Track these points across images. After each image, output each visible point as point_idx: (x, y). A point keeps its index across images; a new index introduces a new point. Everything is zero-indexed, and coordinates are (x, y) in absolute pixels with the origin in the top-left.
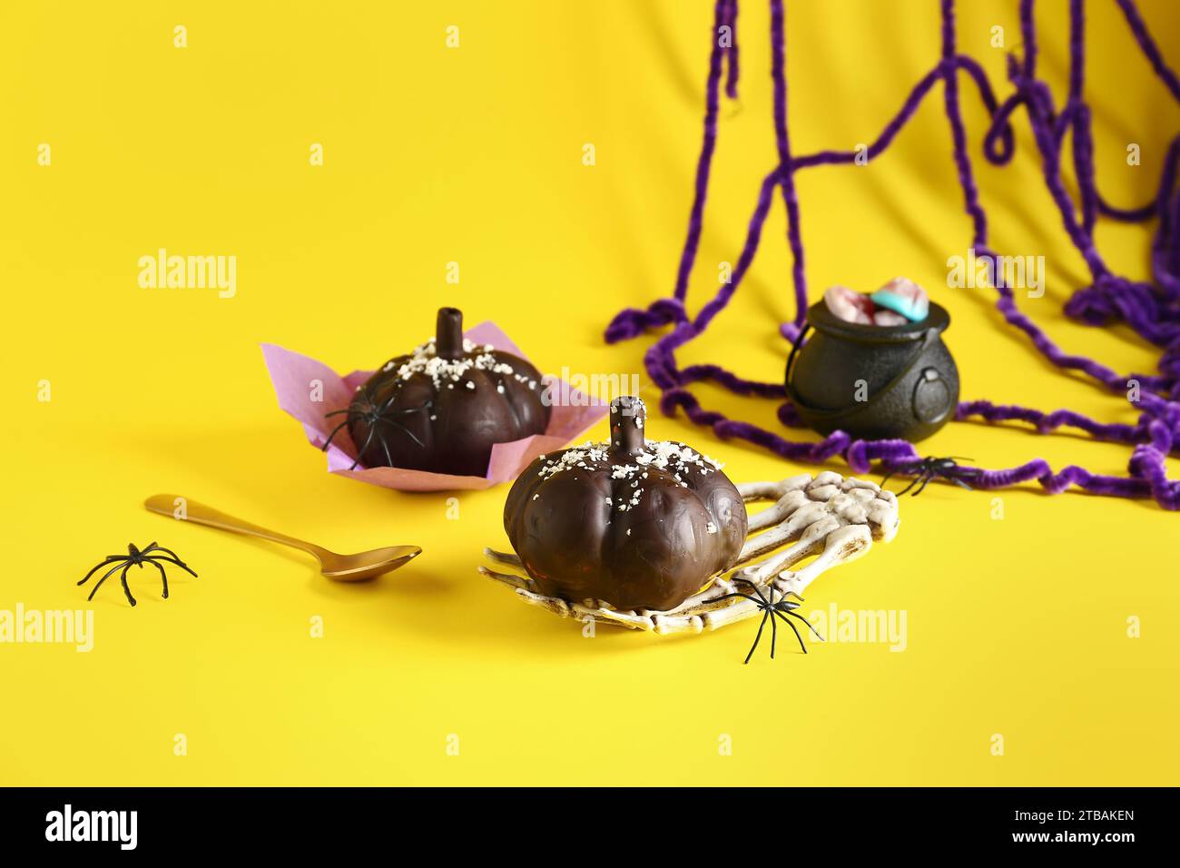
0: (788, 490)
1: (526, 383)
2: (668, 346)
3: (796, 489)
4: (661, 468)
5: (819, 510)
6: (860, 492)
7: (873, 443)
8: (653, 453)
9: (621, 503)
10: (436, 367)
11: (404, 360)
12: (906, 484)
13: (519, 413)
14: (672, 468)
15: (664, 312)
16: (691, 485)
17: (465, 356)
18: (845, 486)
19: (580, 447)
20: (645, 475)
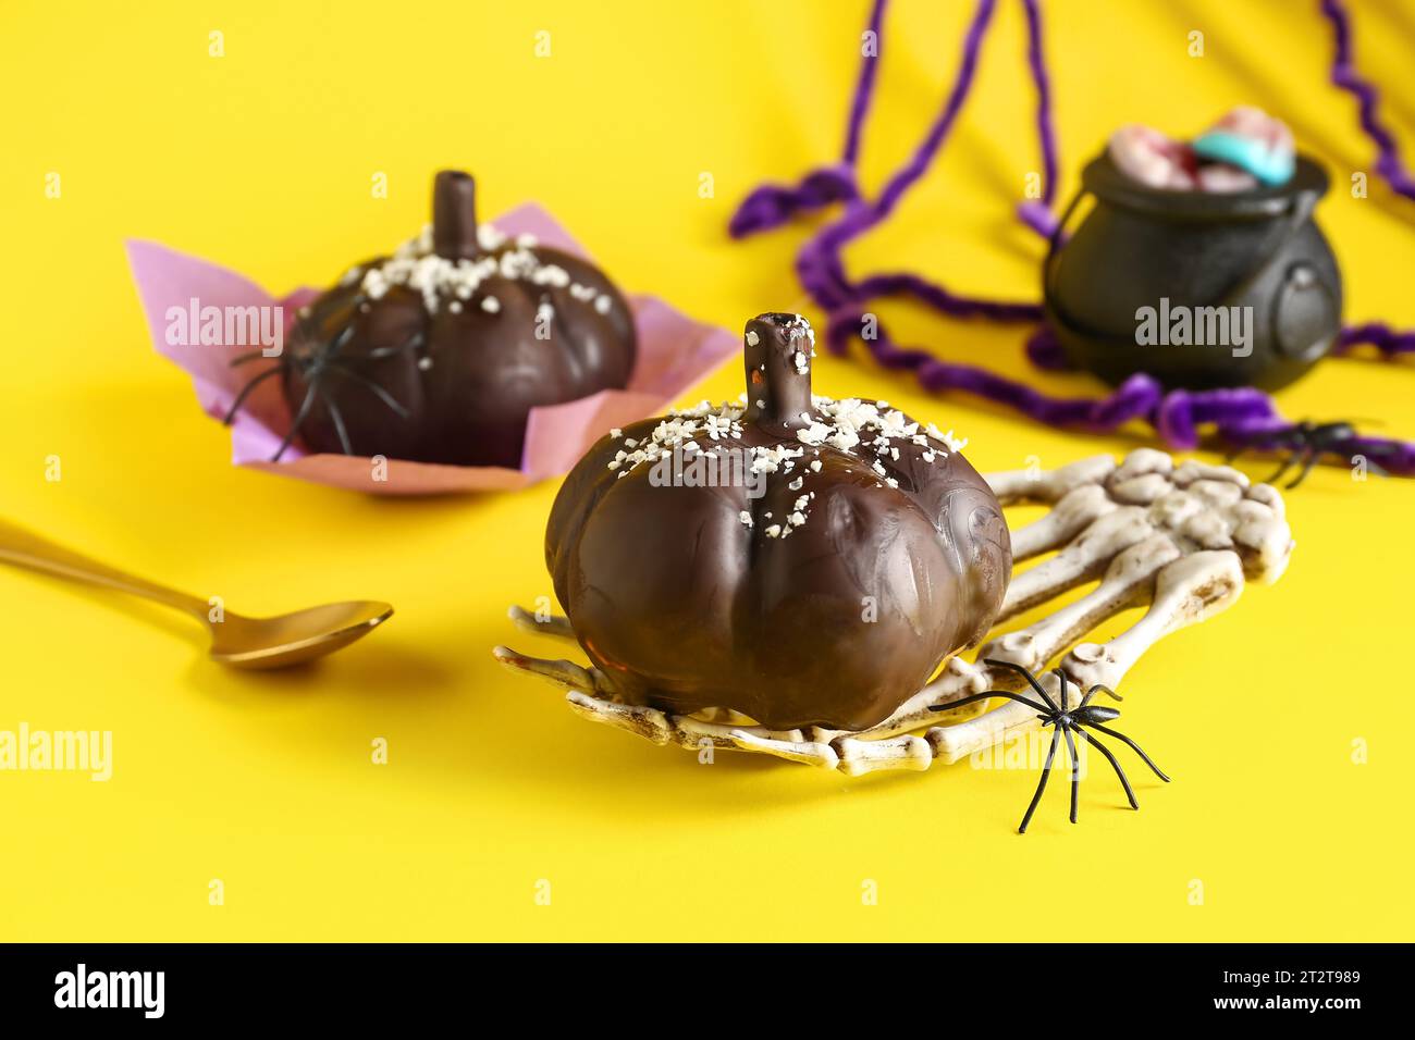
0: (1072, 484)
1: (592, 302)
2: (832, 241)
3: (1086, 483)
4: (846, 451)
5: (1136, 523)
6: (1211, 487)
7: (1204, 397)
8: (829, 421)
9: (771, 523)
10: (430, 274)
11: (378, 264)
12: (1270, 469)
13: (579, 352)
14: (867, 452)
15: (825, 188)
16: (904, 482)
17: (479, 255)
18: (1180, 476)
19: (688, 412)
20: (817, 466)
